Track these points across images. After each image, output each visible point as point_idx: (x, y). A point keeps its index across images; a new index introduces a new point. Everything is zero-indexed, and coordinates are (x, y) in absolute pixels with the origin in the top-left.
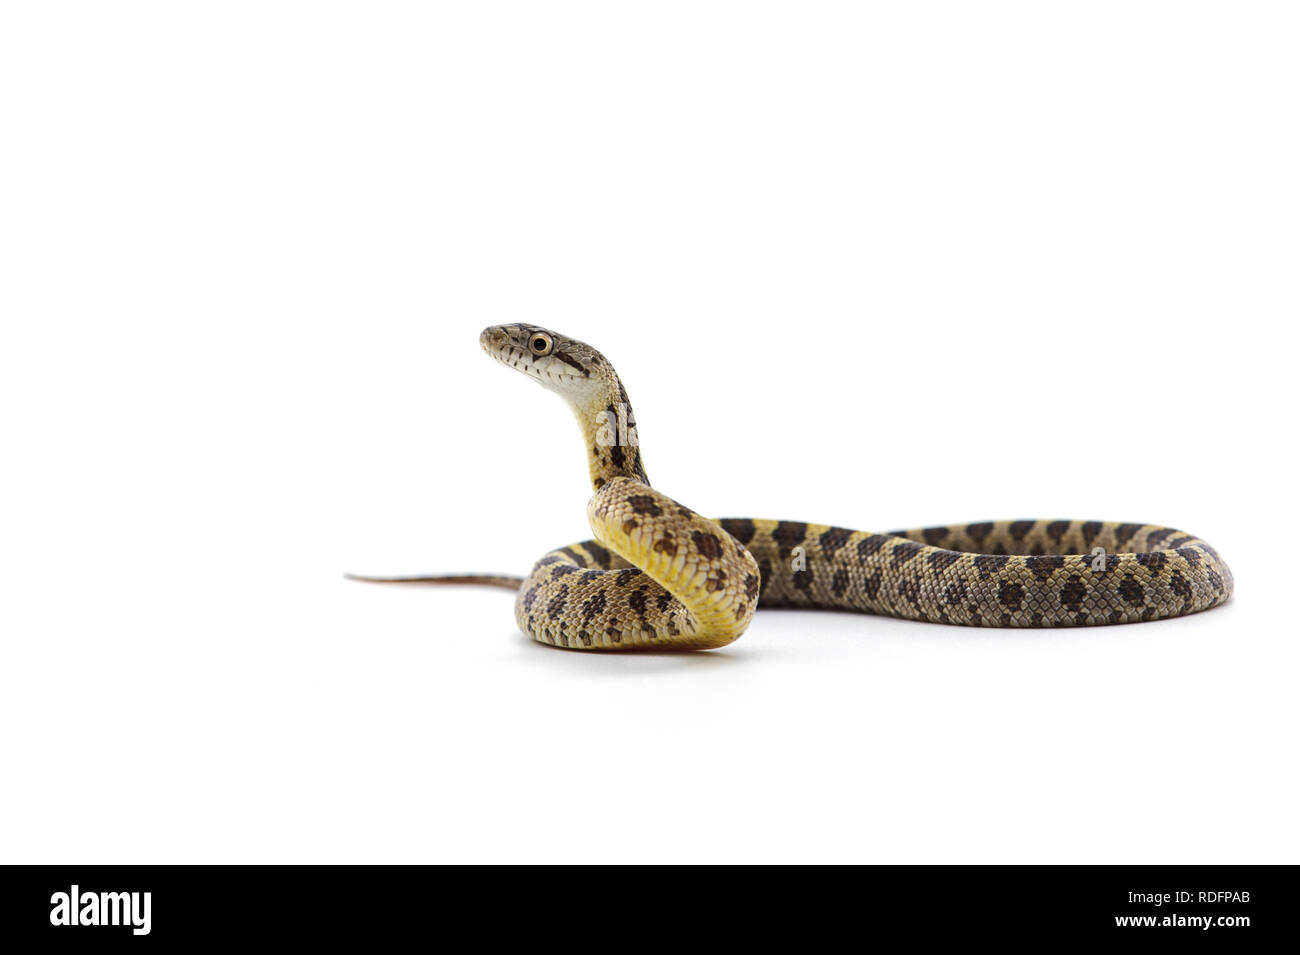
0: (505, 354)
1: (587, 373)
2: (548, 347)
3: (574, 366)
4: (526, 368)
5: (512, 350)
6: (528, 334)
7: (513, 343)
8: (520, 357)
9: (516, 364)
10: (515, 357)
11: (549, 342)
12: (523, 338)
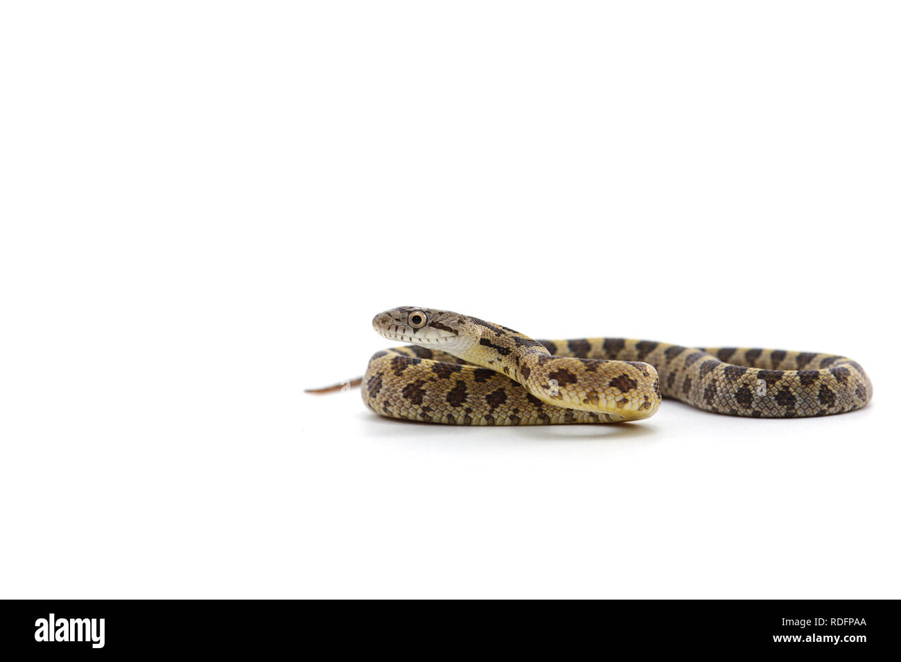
0: (392, 331)
1: (456, 332)
2: (424, 320)
3: (445, 330)
4: (411, 339)
5: (397, 328)
6: (406, 314)
7: (396, 323)
8: (404, 332)
9: (402, 338)
10: (400, 332)
11: (424, 317)
12: (403, 318)
